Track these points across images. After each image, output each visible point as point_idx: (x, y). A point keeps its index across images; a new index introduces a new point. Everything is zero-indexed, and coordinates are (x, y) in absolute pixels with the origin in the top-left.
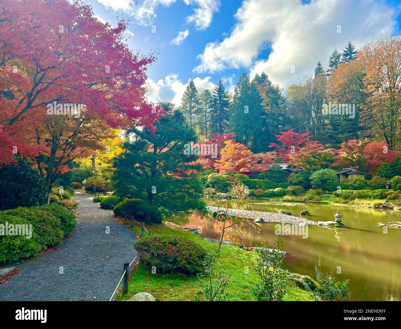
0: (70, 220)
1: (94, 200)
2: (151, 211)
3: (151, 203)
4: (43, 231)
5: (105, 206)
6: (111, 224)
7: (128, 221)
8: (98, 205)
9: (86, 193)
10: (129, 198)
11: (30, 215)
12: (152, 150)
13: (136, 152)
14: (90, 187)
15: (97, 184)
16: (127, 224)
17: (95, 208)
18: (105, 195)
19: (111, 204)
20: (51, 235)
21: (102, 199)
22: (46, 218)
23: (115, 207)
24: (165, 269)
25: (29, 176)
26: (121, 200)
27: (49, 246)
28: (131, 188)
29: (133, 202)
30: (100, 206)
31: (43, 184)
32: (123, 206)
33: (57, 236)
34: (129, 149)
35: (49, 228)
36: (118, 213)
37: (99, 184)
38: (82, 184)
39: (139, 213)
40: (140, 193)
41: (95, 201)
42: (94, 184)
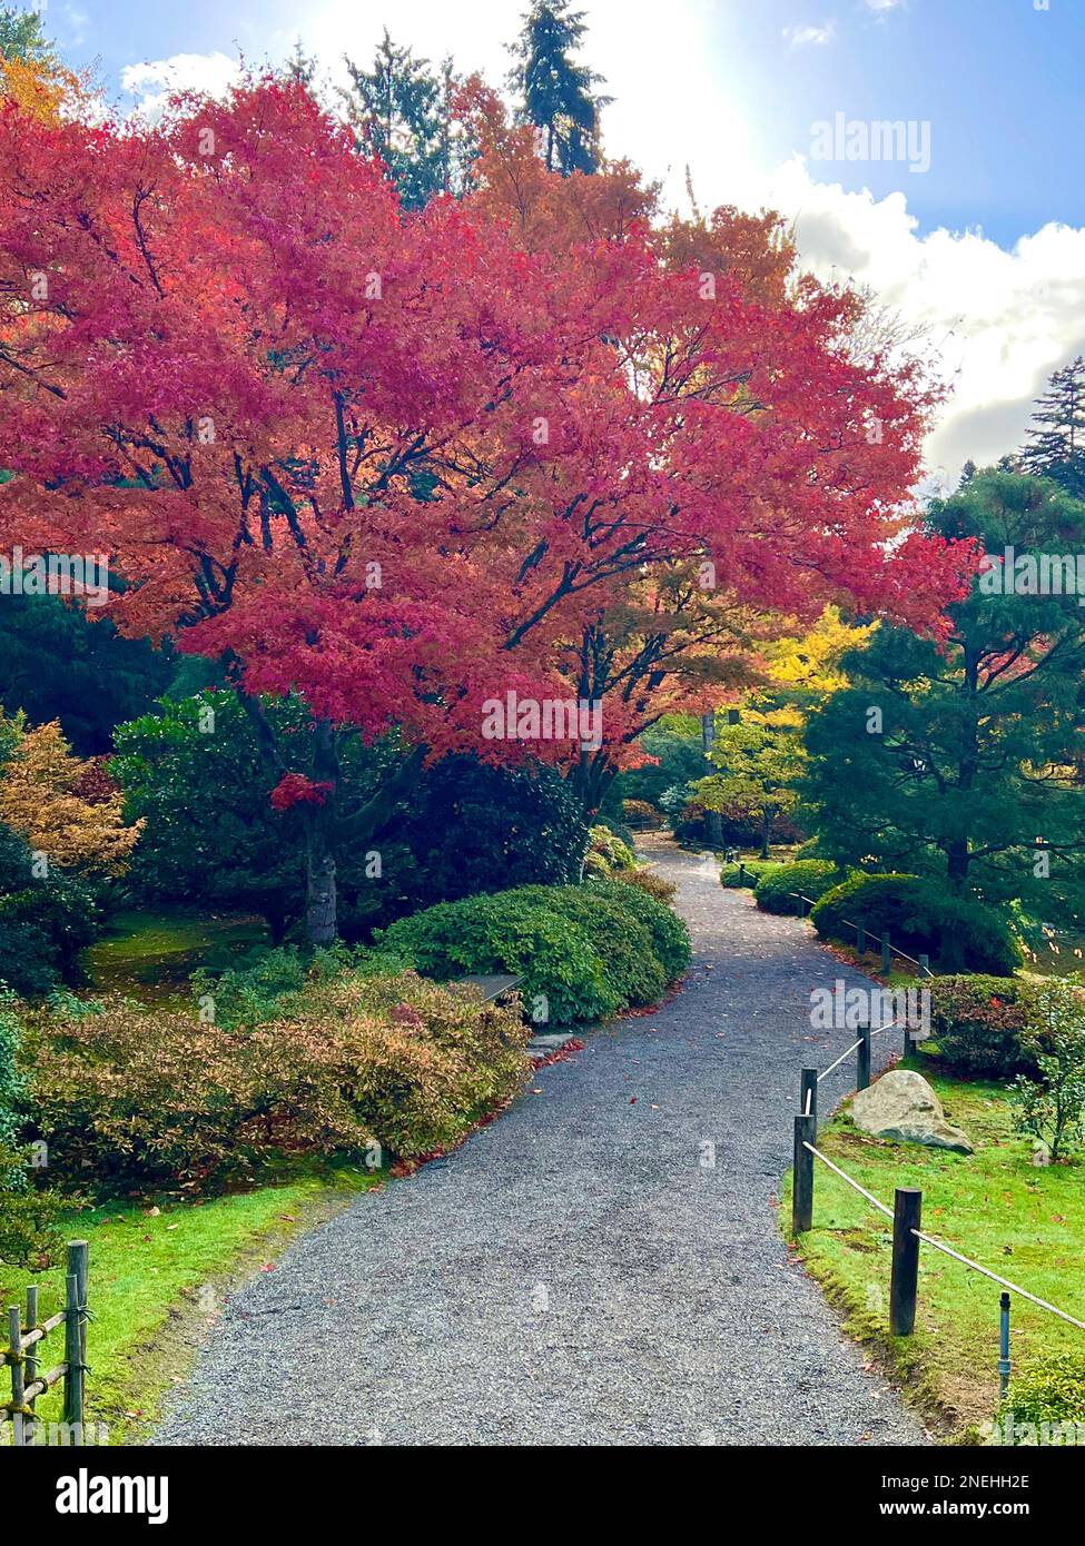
0: (673, 935)
1: (724, 876)
2: (960, 921)
3: (958, 889)
4: (613, 956)
5: (775, 902)
6: (808, 961)
7: (870, 956)
8: (746, 896)
9: (680, 847)
10: (871, 868)
11: (572, 906)
12: (960, 674)
13: (890, 686)
14: (698, 824)
15: (726, 808)
16: (868, 964)
17: (737, 906)
18: (764, 857)
19: (801, 893)
20: (634, 970)
21: (758, 875)
22: (613, 920)
23: (817, 906)
24: (976, 1062)
25: (535, 785)
26: (840, 876)
27: (635, 1002)
28: (878, 830)
29: (889, 884)
30: (754, 902)
31: (574, 815)
32: (848, 900)
33: (647, 975)
34: (866, 673)
35: (628, 951)
36: (829, 926)
37: (736, 806)
38: (660, 809)
39: (909, 926)
40: (915, 849)
41: (733, 882)
42: (716, 808)
